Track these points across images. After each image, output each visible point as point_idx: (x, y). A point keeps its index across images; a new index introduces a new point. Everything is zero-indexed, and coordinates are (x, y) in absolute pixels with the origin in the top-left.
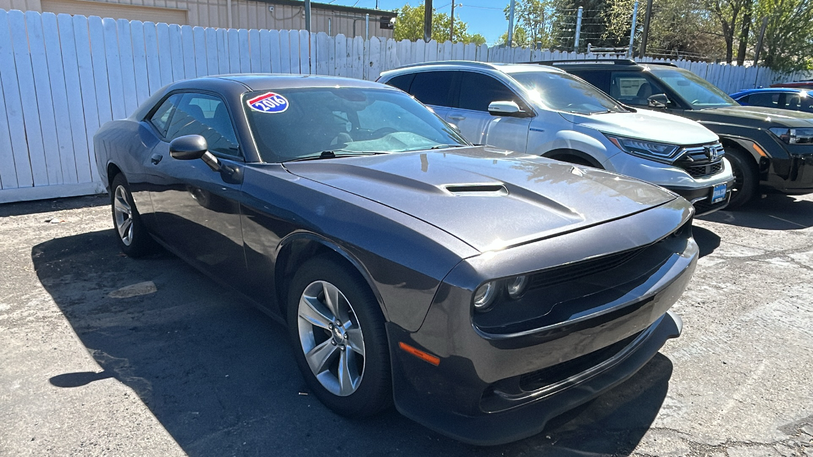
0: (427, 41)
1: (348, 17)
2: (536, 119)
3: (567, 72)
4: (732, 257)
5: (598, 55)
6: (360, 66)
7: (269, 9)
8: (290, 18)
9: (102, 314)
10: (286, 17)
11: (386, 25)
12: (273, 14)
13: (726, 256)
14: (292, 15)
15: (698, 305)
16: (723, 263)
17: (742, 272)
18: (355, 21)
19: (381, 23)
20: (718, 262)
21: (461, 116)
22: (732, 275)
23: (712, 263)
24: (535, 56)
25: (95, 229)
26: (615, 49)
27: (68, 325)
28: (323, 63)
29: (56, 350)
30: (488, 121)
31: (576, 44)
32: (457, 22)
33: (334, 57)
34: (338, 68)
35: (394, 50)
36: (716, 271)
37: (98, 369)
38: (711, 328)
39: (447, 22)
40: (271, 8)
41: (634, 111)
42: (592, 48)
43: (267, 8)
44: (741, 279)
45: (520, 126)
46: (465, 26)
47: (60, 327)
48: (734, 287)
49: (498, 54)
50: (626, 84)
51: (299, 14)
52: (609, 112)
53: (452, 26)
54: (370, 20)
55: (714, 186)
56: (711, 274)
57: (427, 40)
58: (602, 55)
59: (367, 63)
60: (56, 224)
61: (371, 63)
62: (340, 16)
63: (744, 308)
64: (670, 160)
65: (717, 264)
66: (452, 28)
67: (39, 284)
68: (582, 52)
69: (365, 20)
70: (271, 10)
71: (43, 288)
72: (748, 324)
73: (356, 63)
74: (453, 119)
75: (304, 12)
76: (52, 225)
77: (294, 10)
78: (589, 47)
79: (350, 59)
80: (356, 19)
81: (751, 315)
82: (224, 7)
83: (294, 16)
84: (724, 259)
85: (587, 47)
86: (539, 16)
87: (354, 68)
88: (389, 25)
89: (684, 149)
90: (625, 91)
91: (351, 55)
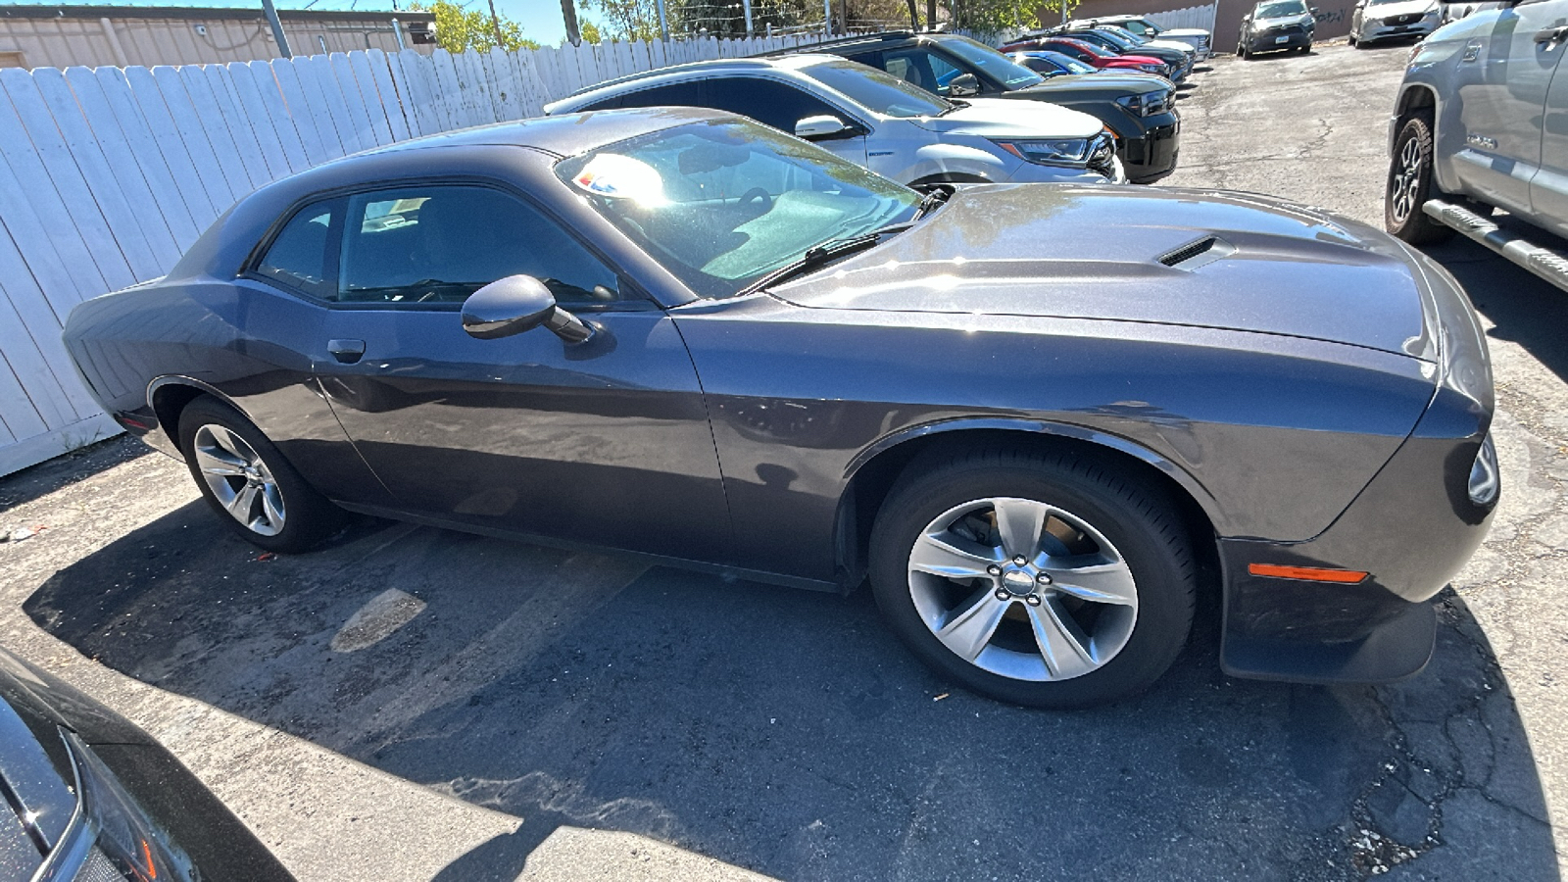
0: (576, 44)
1: (351, 30)
2: (874, 136)
6: (486, 101)
7: (197, 31)
8: (244, 44)
9: (369, 697)
10: (235, 43)
11: (421, 37)
12: (207, 38)
14: (247, 38)
18: (366, 36)
19: (415, 35)
25: (136, 523)
26: (807, 27)
27: (322, 753)
28: (425, 108)
29: (357, 822)
31: (749, 27)
32: (504, 22)
33: (440, 94)
34: (453, 112)
37: (511, 824)
39: (487, 26)
40: (200, 28)
42: (772, 29)
43: (192, 29)
45: (849, 152)
47: (305, 765)
51: (260, 35)
59: (497, 96)
60: (32, 540)
62: (337, 30)
64: (1083, 162)
67: (136, 686)
69: (392, 31)
70: (202, 33)
71: (156, 692)
73: (479, 100)
75: (269, 30)
76: (21, 544)
77: (247, 27)
78: (769, 29)
79: (467, 91)
80: (367, 32)
82: (101, 37)
83: (251, 40)
85: (765, 29)
87: (478, 110)
88: (427, 37)
89: (1093, 143)
91: (466, 85)
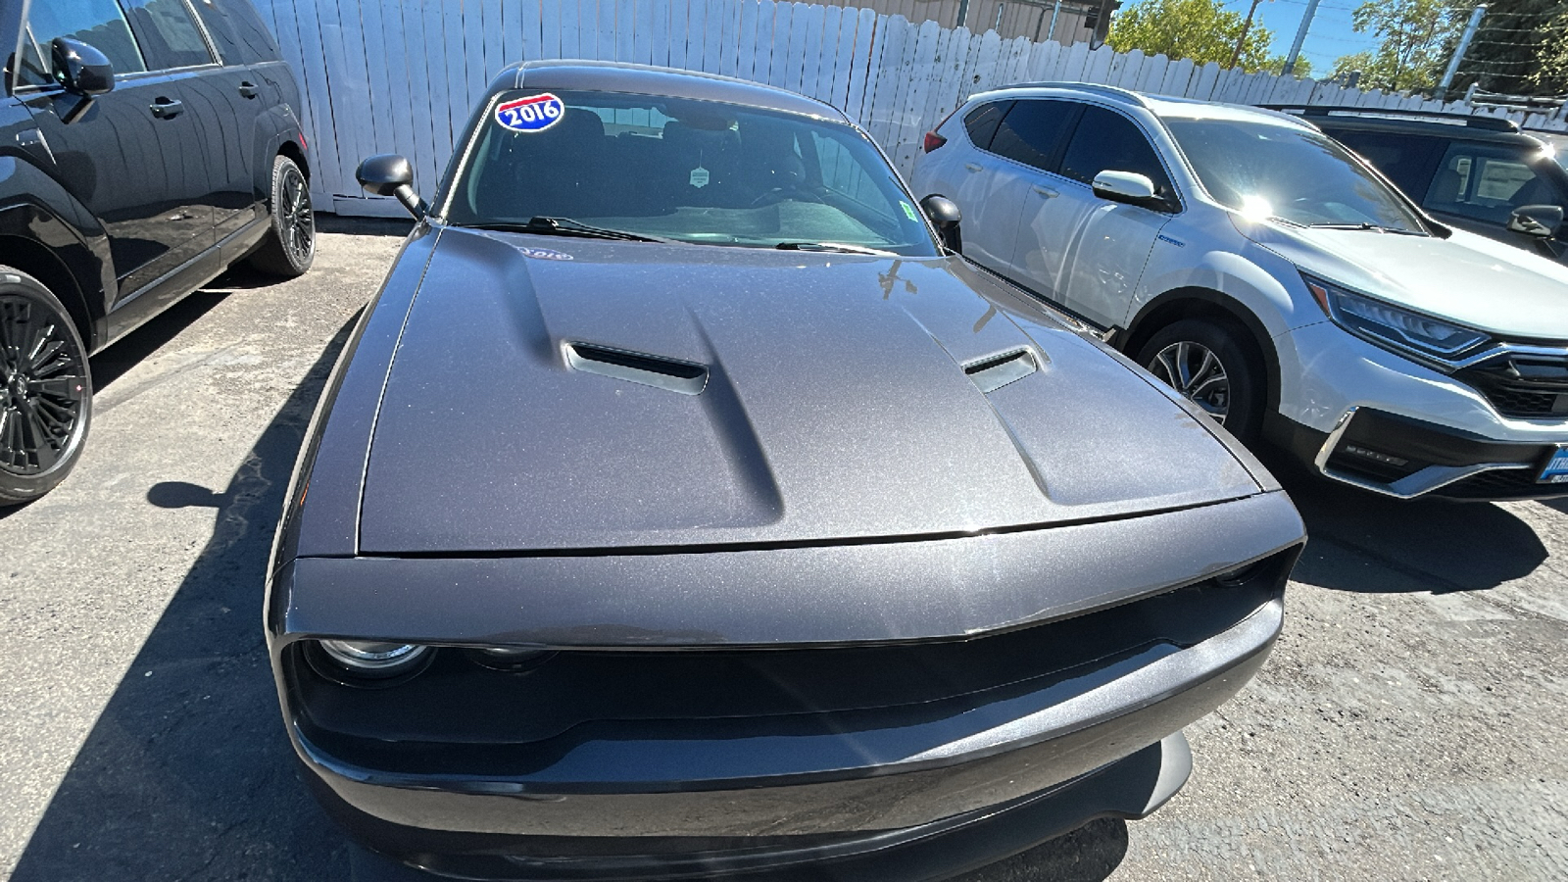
0: (1095, 47)
2: (1180, 218)
3: (1324, 131)
4: (1539, 616)
5: (1475, 108)
6: (956, 79)
13: (1526, 606)
15: (1337, 718)
16: (1501, 622)
17: (1537, 663)
18: (1044, 11)
19: (1087, 19)
20: (1489, 617)
21: (1053, 190)
22: (1501, 664)
23: (1467, 616)
24: (1321, 97)
26: (1530, 100)
28: (891, 70)
30: (1094, 207)
31: (1445, 81)
32: (1256, 28)
33: (911, 62)
34: (916, 81)
35: (1025, 58)
36: (1462, 640)
38: (1318, 793)
41: (1446, 234)
42: (1477, 92)
44: (1517, 683)
45: (1143, 226)
46: (1268, 38)
48: (1476, 700)
49: (1239, 84)
50: (1495, 173)
52: (1366, 228)
53: (1245, 35)
54: (1062, 9)
55: (1558, 445)
56: (1442, 643)
57: (1096, 45)
58: (1486, 109)
59: (970, 76)
61: (976, 77)
63: (1458, 770)
64: (1452, 364)
65: (1480, 623)
66: (1241, 41)
68: (1440, 98)
72: (1434, 821)
73: (949, 76)
74: (1040, 193)
78: (1471, 89)
79: (940, 65)
80: (1046, 8)
81: (1463, 797)
84: (1512, 611)
85: (1467, 90)
86: (1424, 27)
87: (943, 84)
89: (1505, 345)
90: (1491, 188)
91: (942, 59)
